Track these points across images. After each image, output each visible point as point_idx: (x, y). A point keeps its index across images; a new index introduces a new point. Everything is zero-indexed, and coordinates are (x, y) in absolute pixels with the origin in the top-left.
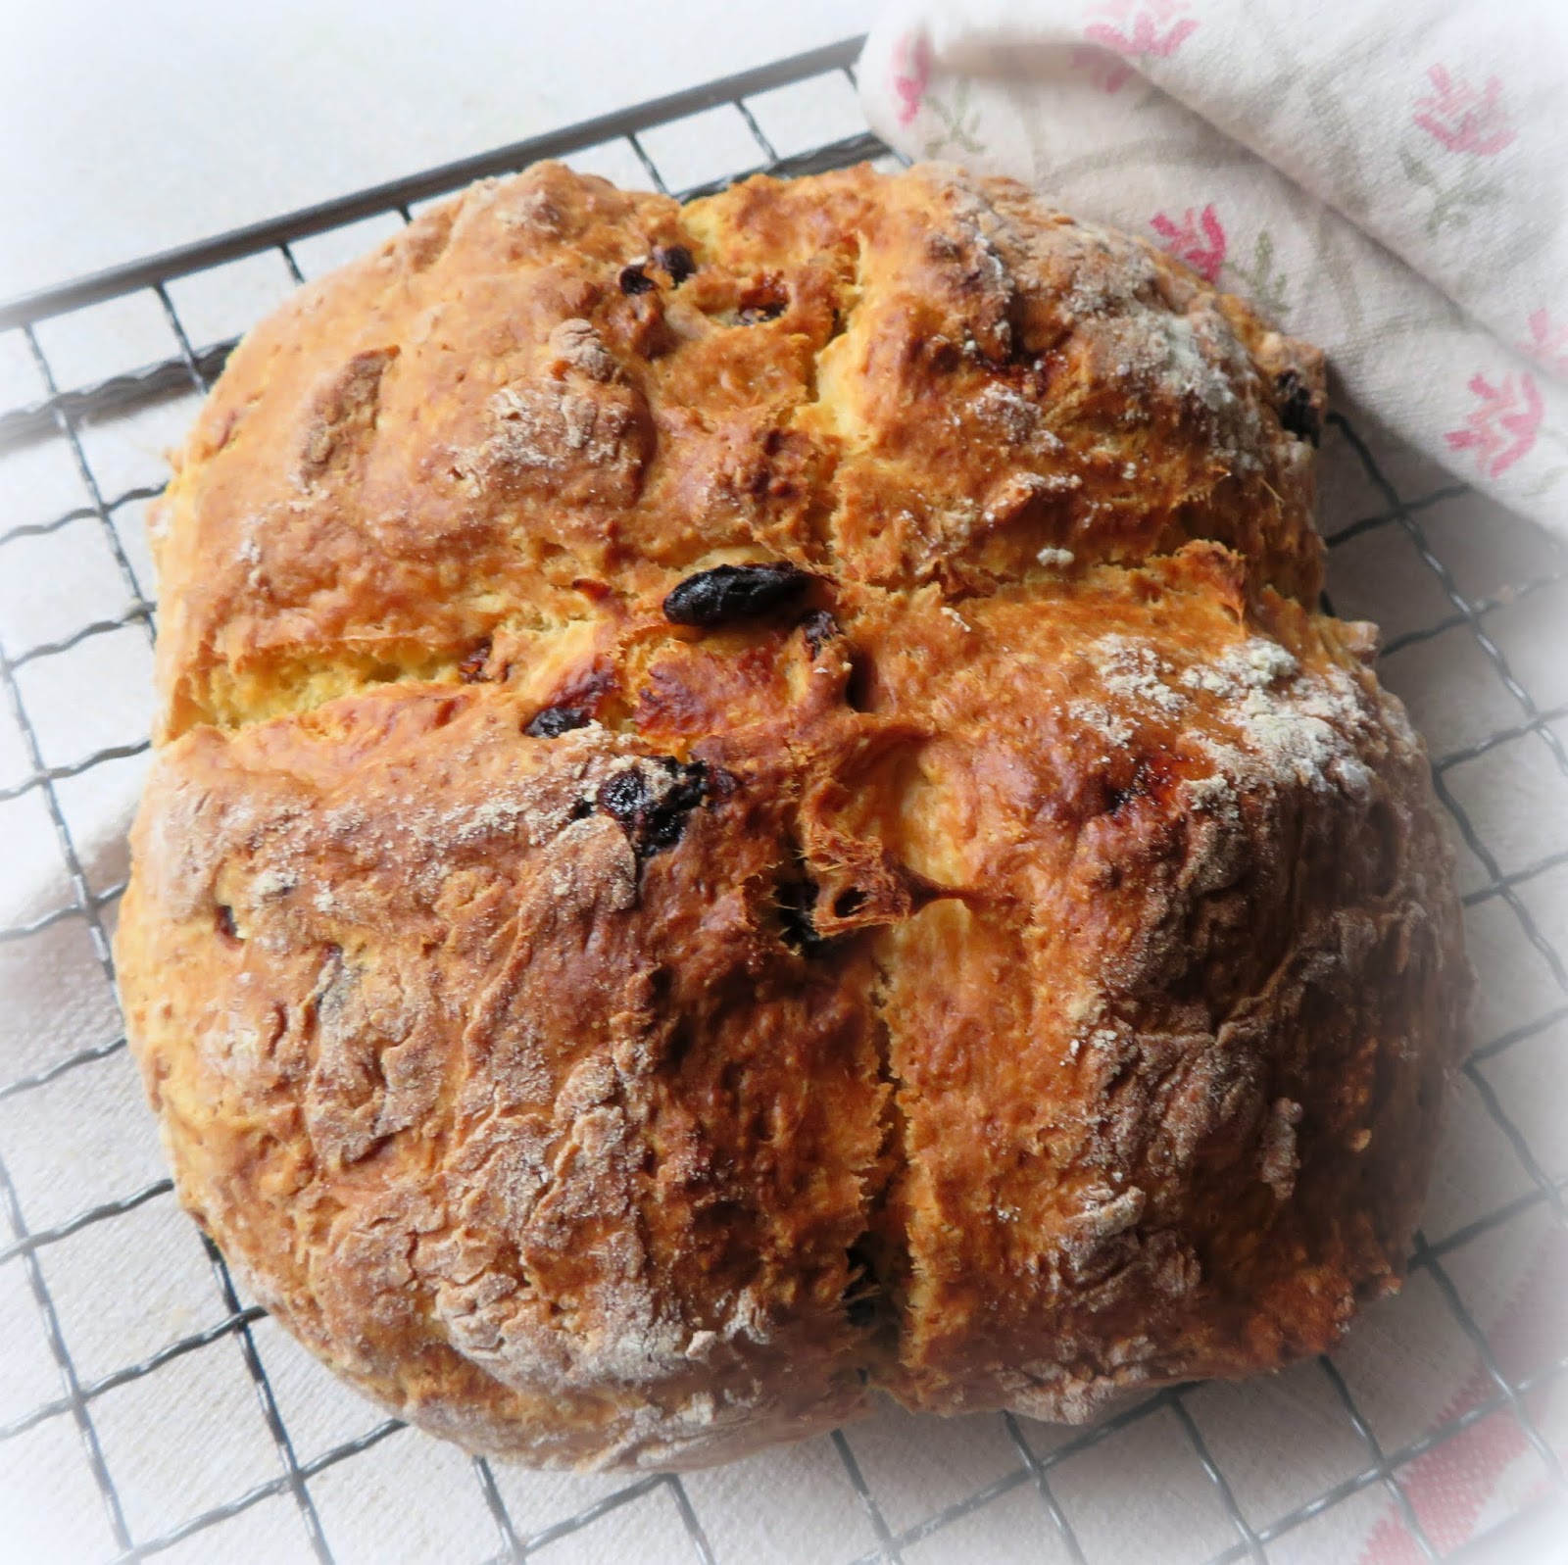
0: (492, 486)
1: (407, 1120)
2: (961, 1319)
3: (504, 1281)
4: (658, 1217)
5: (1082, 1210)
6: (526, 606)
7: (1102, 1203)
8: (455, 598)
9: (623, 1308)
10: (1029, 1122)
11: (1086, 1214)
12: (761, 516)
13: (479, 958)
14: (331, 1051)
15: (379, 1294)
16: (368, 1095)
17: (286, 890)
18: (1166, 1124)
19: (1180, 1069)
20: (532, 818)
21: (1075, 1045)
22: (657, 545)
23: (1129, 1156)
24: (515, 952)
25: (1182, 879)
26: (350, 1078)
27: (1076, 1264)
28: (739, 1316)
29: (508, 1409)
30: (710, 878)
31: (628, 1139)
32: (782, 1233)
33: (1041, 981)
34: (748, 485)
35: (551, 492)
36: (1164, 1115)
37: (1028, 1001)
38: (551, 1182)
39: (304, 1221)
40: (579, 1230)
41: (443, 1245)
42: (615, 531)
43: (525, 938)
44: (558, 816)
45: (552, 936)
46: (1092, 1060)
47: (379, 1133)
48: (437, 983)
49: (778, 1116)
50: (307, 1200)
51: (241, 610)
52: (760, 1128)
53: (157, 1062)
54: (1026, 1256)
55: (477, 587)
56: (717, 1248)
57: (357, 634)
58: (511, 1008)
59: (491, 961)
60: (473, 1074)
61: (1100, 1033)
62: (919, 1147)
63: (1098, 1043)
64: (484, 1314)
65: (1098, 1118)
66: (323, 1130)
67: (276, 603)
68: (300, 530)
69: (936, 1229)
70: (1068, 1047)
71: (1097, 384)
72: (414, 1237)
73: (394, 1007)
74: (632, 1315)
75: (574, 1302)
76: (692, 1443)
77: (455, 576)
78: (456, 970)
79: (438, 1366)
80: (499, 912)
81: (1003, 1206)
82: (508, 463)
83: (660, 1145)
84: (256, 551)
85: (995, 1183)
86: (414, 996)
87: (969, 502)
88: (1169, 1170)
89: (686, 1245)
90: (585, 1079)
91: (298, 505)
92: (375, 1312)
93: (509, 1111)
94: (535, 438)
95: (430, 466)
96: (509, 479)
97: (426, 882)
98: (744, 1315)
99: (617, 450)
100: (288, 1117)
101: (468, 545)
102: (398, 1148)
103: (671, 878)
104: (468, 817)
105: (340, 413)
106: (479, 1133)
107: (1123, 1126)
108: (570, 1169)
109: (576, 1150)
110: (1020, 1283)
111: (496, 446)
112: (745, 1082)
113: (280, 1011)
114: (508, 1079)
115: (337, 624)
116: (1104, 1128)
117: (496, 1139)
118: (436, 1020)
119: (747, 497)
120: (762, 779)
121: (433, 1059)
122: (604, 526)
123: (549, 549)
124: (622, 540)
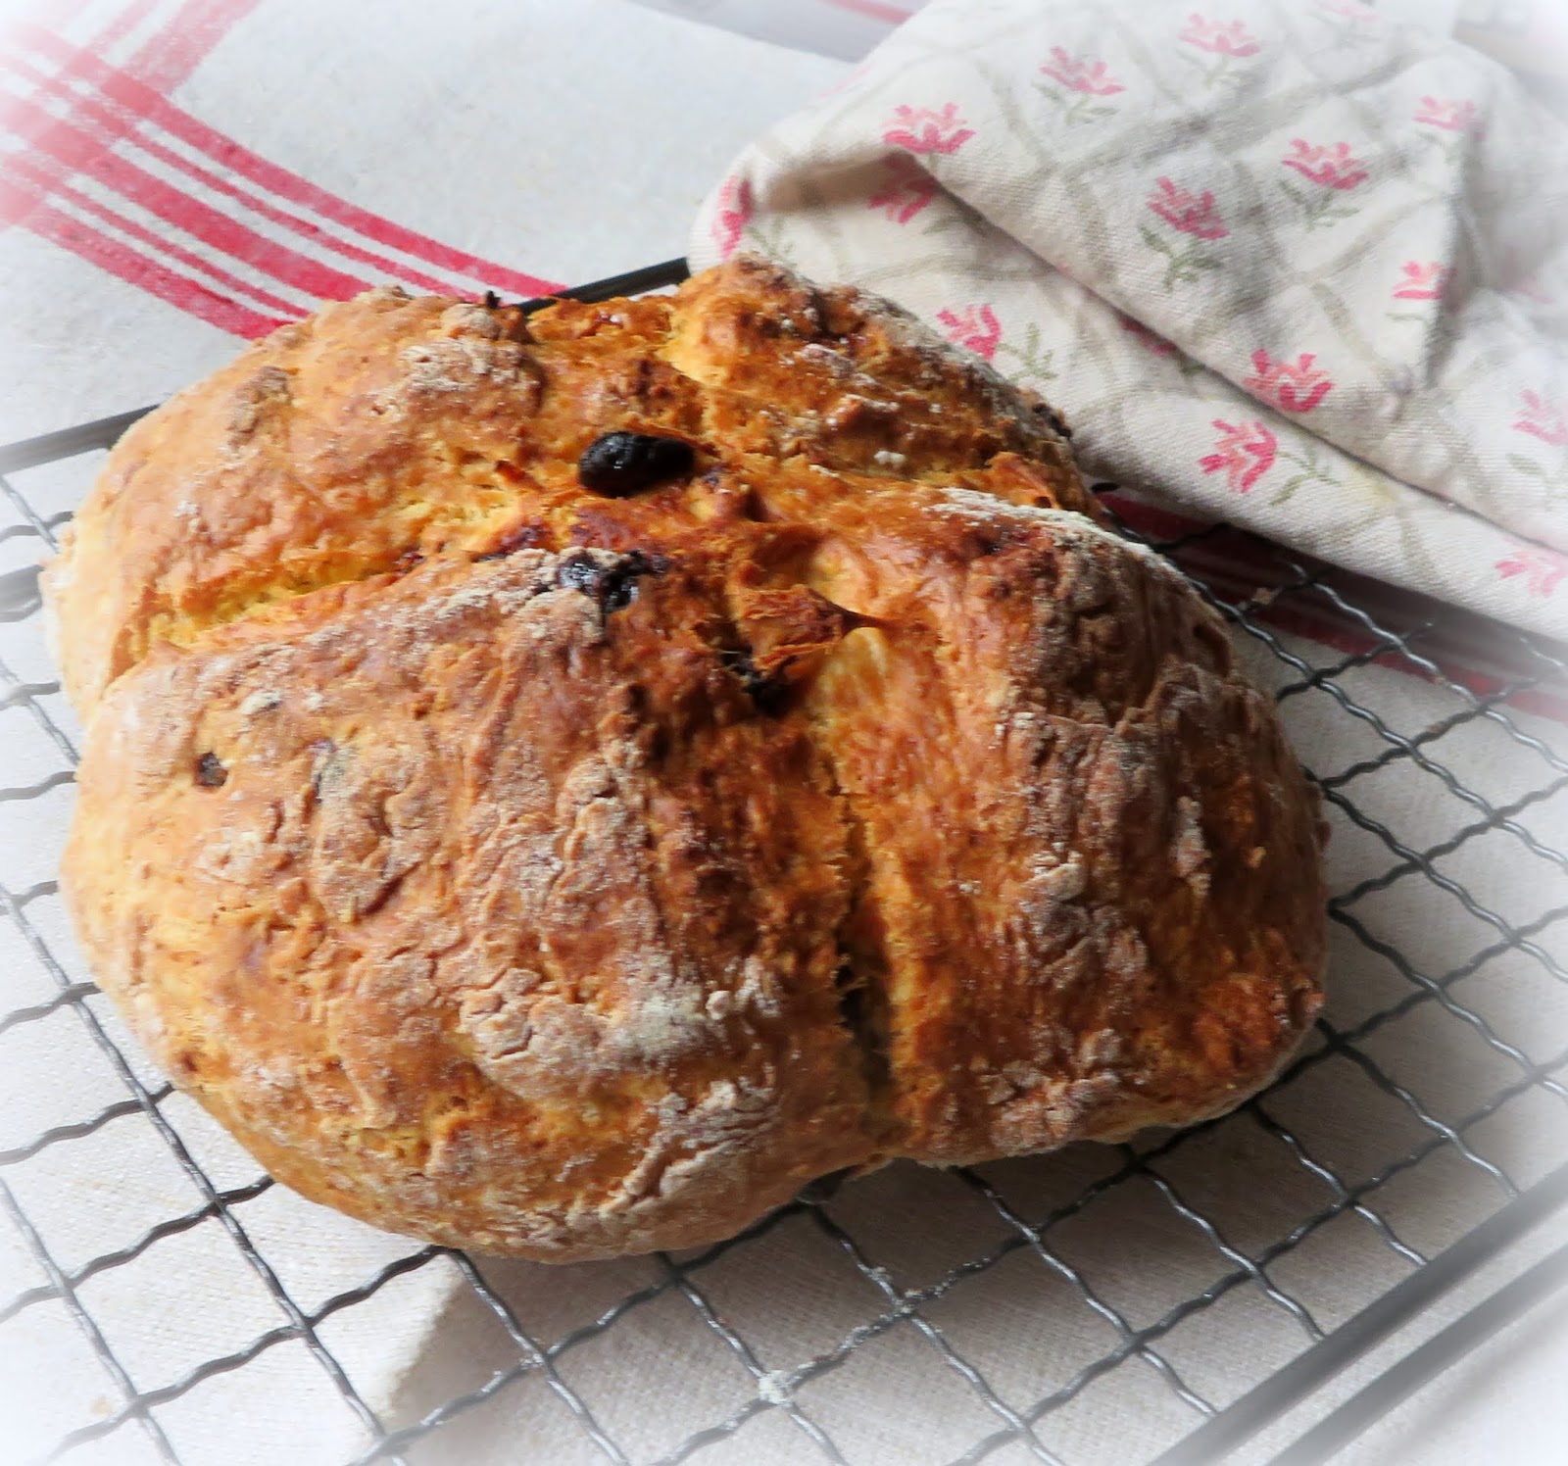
0: (412, 410)
1: (417, 857)
2: (944, 1000)
3: (528, 975)
4: (664, 885)
5: (1032, 875)
6: (450, 505)
7: (1050, 867)
8: (382, 512)
9: (644, 974)
10: (974, 807)
11: (1037, 878)
12: (646, 412)
13: (468, 705)
14: (336, 816)
15: (405, 1017)
16: (375, 844)
17: (273, 705)
18: (1090, 796)
19: (1091, 749)
20: (500, 596)
21: (999, 728)
22: (559, 444)
23: (1064, 825)
24: (505, 687)
25: (1060, 590)
26: (358, 831)
27: (1038, 929)
28: (749, 982)
29: (535, 1131)
30: (663, 621)
31: (630, 819)
32: (775, 904)
33: (959, 690)
34: (632, 390)
35: (464, 411)
36: (1086, 788)
37: (950, 710)
38: (563, 870)
39: (316, 979)
40: (590, 903)
41: (464, 955)
42: (523, 433)
43: (512, 675)
44: (525, 593)
45: (536, 671)
46: (1016, 738)
47: (389, 876)
48: (431, 736)
49: (755, 816)
50: (321, 958)
51: (181, 557)
52: (740, 819)
53: (139, 919)
54: (992, 926)
55: (403, 498)
56: (721, 913)
57: (291, 555)
58: (507, 731)
59: (480, 706)
60: (476, 798)
61: (1019, 715)
62: (880, 842)
63: (1019, 723)
64: (513, 1005)
65: (1030, 789)
66: (334, 887)
67: (212, 546)
68: (233, 485)
69: (907, 906)
70: (993, 732)
71: (895, 352)
72: (434, 956)
73: (395, 762)
74: (654, 978)
75: (595, 980)
76: (715, 1150)
77: (383, 490)
78: (448, 720)
79: (464, 1090)
80: (483, 664)
81: (964, 881)
82: (424, 392)
83: (656, 827)
84: (193, 509)
85: (953, 861)
86: (412, 753)
87: (812, 412)
88: (1100, 841)
89: (693, 909)
90: (583, 776)
91: (229, 466)
92: (401, 1037)
93: (514, 820)
94: (447, 372)
95: (353, 410)
96: (427, 404)
97: (411, 658)
98: (753, 980)
99: (516, 374)
100: (297, 888)
101: (393, 460)
102: (408, 890)
103: (631, 627)
104: (443, 604)
105: (260, 396)
106: (489, 845)
107: (1055, 795)
108: (579, 852)
109: (582, 836)
110: (988, 956)
111: (417, 379)
112: (721, 782)
113: (277, 805)
114: (511, 794)
115: (276, 548)
116: (1038, 798)
117: (506, 844)
118: (434, 767)
119: (633, 398)
120: (693, 559)
121: (437, 796)
122: (514, 430)
123: (467, 457)
124: (531, 441)
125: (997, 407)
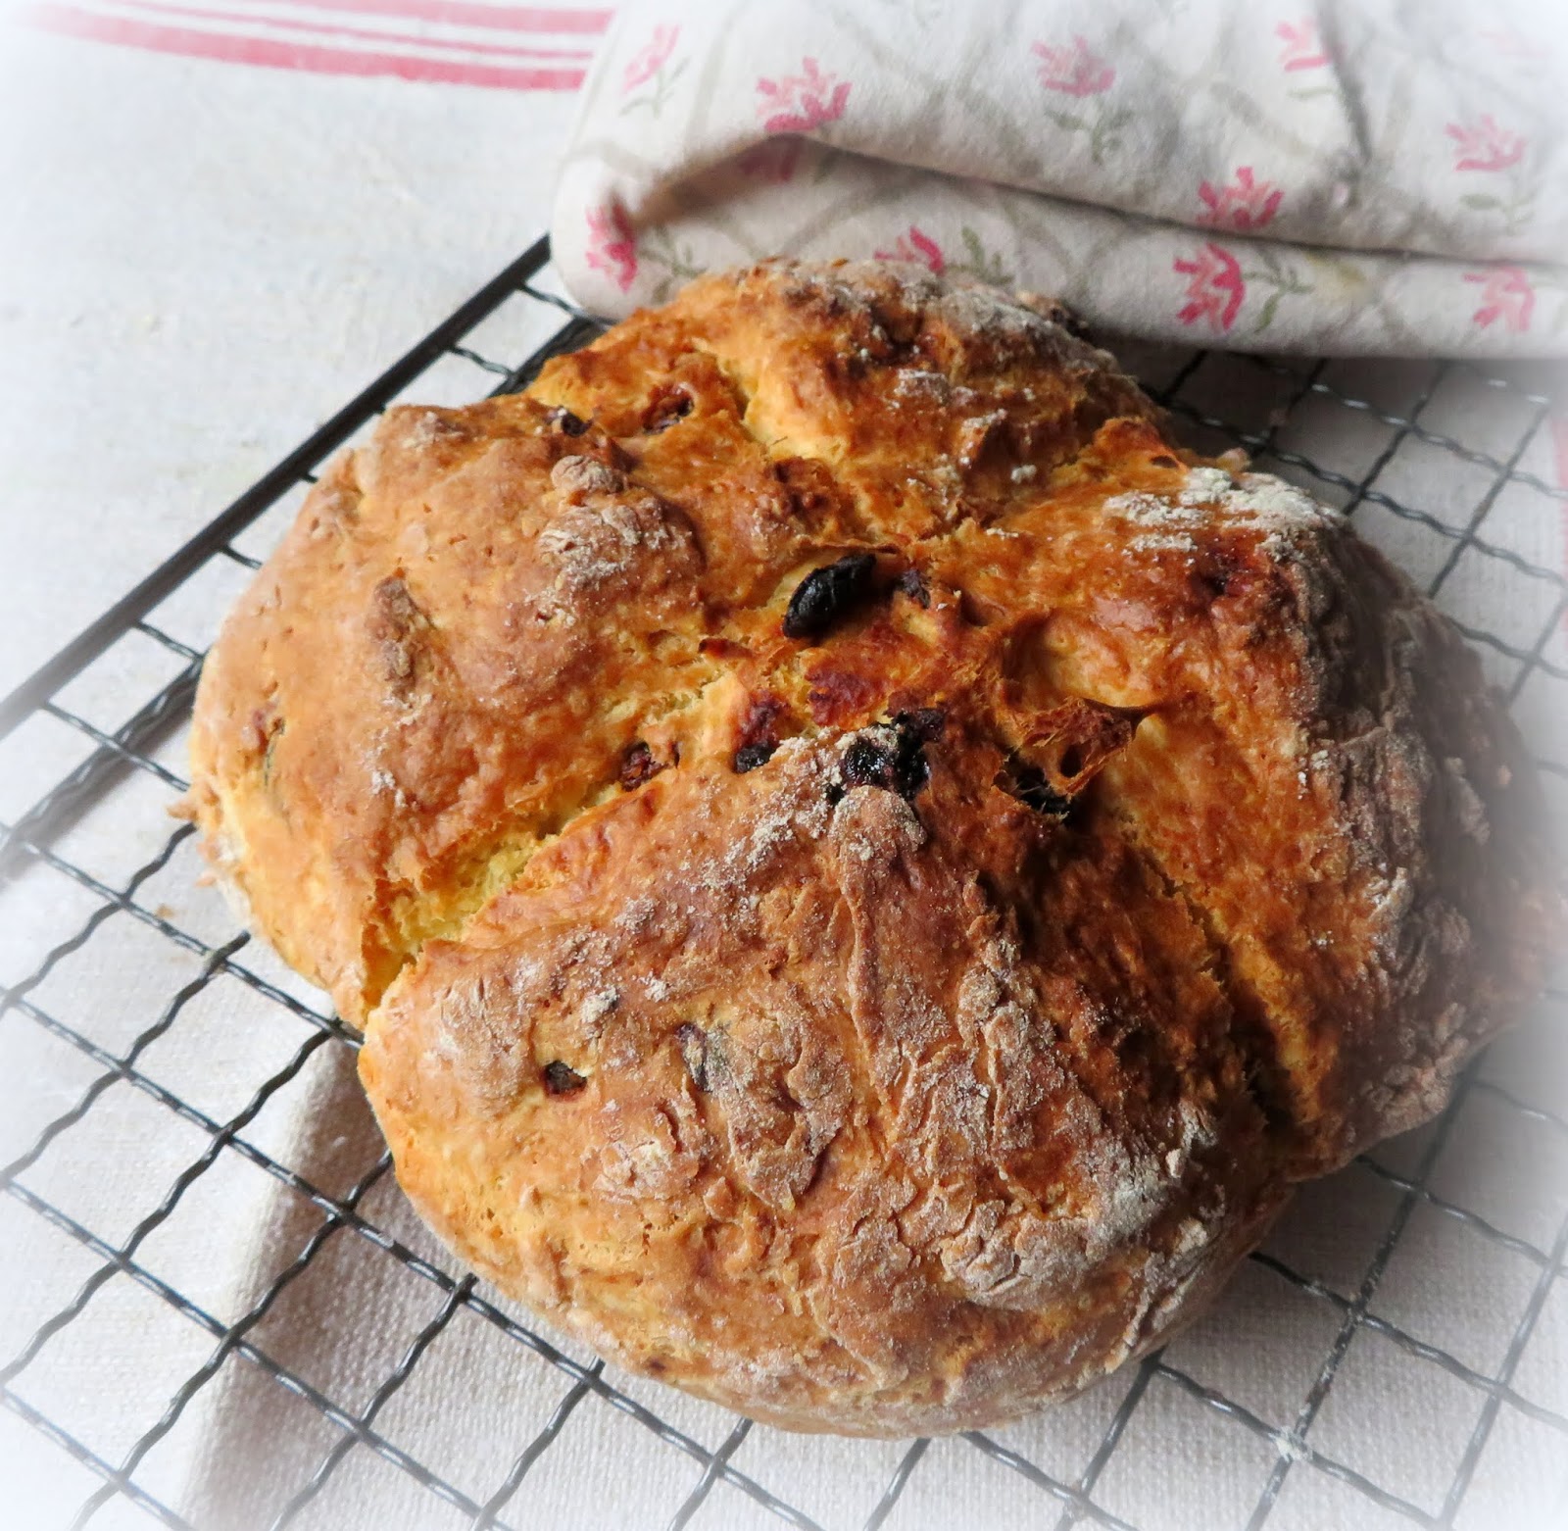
0: (582, 610)
1: (838, 1124)
2: (1333, 1052)
3: (993, 1206)
4: (1091, 1073)
5: (1374, 906)
6: (658, 695)
7: (1384, 892)
8: (589, 723)
9: (1105, 1167)
10: (1299, 860)
11: (1379, 907)
12: (810, 529)
13: (825, 951)
14: (737, 1108)
15: (892, 1288)
16: (791, 1125)
17: (614, 1005)
18: (1393, 807)
19: (1379, 760)
20: (802, 818)
21: (1302, 776)
22: (740, 592)
23: (1382, 846)
24: (858, 924)
25: (1302, 612)
26: (768, 1117)
27: (1392, 954)
28: (1189, 1126)
29: (1039, 1335)
30: (968, 792)
31: (1034, 1020)
32: (1182, 1042)
33: (1247, 746)
34: (788, 509)
35: (633, 590)
36: (1388, 800)
37: (1245, 768)
38: (993, 1094)
39: (784, 1273)
40: (1035, 1118)
41: (926, 1208)
42: (702, 596)
43: (859, 909)
44: (821, 806)
45: (880, 895)
46: (1321, 781)
47: (816, 1151)
48: (800, 993)
49: (1127, 955)
50: (779, 1254)
51: (399, 835)
52: (1117, 966)
53: (550, 1247)
54: (1354, 968)
55: (606, 703)
56: (1147, 1075)
57: (516, 799)
58: (880, 971)
59: (837, 949)
60: (873, 1047)
61: (1315, 757)
62: (1232, 926)
63: (1318, 765)
64: (994, 1243)
65: (1348, 825)
66: (764, 1179)
67: (427, 813)
68: (419, 740)
69: (1281, 982)
70: (1297, 782)
71: (967, 344)
72: (895, 1217)
73: (775, 1035)
74: (1115, 1167)
75: (1061, 1187)
76: (1192, 1279)
77: (584, 702)
78: (809, 975)
79: (965, 1327)
80: (824, 901)
81: (1318, 936)
82: (587, 584)
83: (1059, 1014)
84: (388, 778)
85: (1303, 920)
86: (785, 1017)
87: (944, 457)
88: (1412, 844)
89: (1124, 1084)
90: (972, 993)
91: (407, 720)
92: (896, 1306)
93: (924, 1059)
94: (599, 553)
95: (515, 623)
96: (594, 597)
97: (743, 917)
98: (1191, 1123)
99: (668, 532)
100: (725, 1190)
101: (586, 668)
102: (839, 1156)
103: (941, 805)
104: (749, 846)
105: (402, 630)
106: (909, 1091)
107: (1368, 822)
108: (1003, 1074)
109: (998, 1053)
110: (1357, 996)
111: (571, 572)
112: (1084, 934)
113: (663, 1107)
114: (909, 1033)
115: (495, 795)
116: (1356, 830)
117: (926, 1087)
118: (815, 1026)
119: (792, 519)
120: (956, 702)
121: (832, 1057)
122: (693, 595)
123: (654, 638)
124: (712, 600)
125: (1062, 358)
